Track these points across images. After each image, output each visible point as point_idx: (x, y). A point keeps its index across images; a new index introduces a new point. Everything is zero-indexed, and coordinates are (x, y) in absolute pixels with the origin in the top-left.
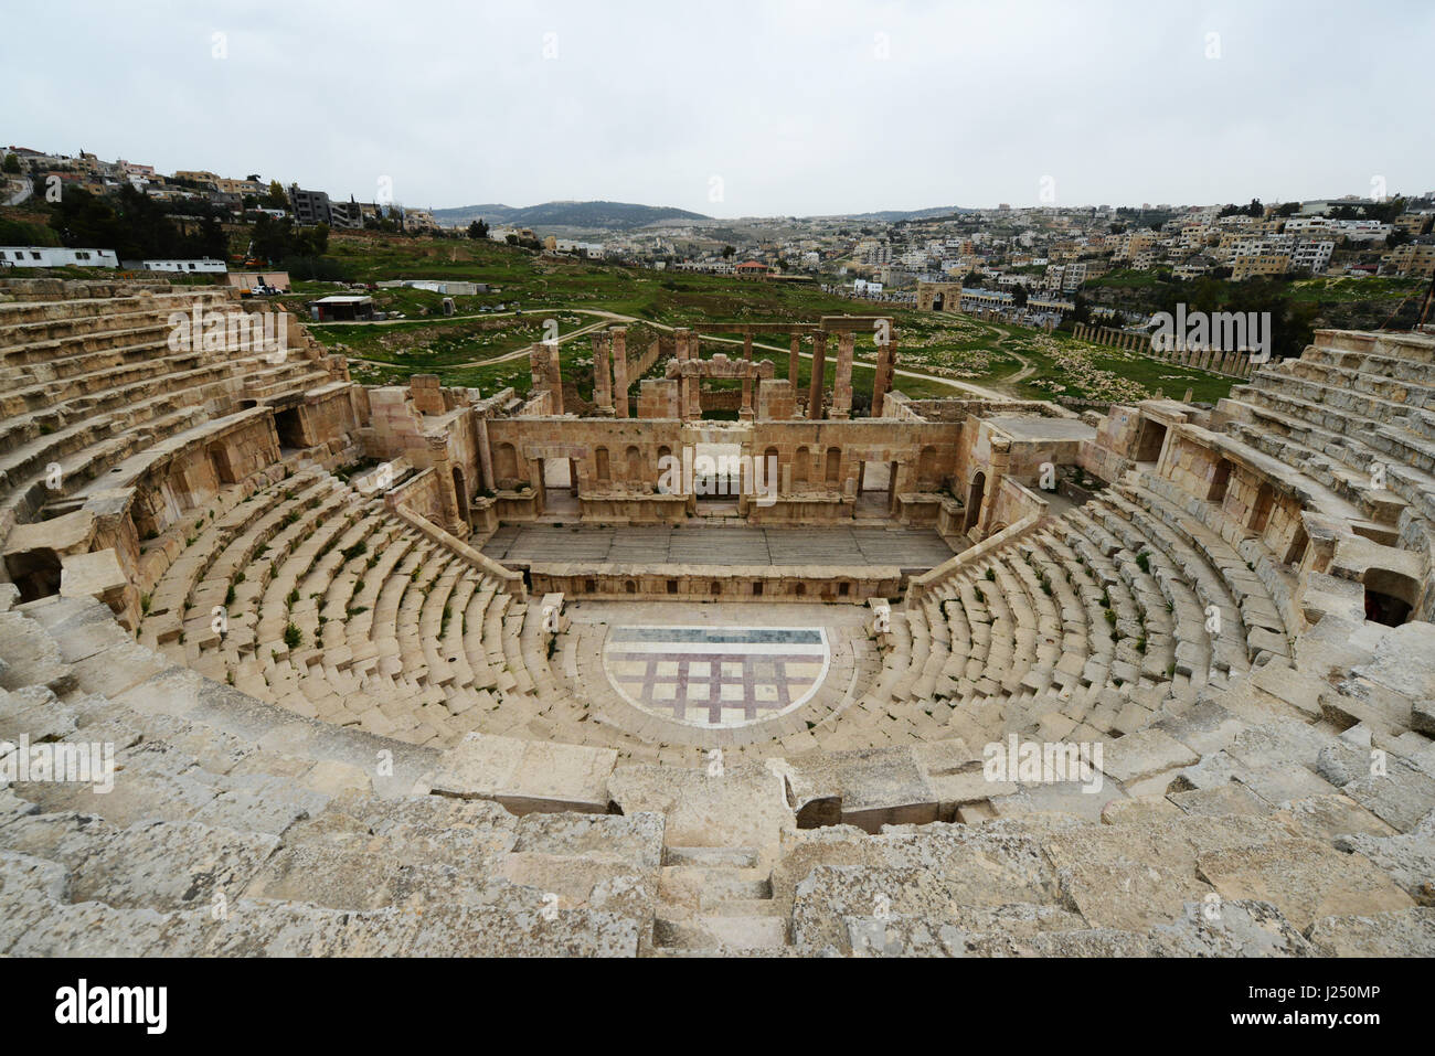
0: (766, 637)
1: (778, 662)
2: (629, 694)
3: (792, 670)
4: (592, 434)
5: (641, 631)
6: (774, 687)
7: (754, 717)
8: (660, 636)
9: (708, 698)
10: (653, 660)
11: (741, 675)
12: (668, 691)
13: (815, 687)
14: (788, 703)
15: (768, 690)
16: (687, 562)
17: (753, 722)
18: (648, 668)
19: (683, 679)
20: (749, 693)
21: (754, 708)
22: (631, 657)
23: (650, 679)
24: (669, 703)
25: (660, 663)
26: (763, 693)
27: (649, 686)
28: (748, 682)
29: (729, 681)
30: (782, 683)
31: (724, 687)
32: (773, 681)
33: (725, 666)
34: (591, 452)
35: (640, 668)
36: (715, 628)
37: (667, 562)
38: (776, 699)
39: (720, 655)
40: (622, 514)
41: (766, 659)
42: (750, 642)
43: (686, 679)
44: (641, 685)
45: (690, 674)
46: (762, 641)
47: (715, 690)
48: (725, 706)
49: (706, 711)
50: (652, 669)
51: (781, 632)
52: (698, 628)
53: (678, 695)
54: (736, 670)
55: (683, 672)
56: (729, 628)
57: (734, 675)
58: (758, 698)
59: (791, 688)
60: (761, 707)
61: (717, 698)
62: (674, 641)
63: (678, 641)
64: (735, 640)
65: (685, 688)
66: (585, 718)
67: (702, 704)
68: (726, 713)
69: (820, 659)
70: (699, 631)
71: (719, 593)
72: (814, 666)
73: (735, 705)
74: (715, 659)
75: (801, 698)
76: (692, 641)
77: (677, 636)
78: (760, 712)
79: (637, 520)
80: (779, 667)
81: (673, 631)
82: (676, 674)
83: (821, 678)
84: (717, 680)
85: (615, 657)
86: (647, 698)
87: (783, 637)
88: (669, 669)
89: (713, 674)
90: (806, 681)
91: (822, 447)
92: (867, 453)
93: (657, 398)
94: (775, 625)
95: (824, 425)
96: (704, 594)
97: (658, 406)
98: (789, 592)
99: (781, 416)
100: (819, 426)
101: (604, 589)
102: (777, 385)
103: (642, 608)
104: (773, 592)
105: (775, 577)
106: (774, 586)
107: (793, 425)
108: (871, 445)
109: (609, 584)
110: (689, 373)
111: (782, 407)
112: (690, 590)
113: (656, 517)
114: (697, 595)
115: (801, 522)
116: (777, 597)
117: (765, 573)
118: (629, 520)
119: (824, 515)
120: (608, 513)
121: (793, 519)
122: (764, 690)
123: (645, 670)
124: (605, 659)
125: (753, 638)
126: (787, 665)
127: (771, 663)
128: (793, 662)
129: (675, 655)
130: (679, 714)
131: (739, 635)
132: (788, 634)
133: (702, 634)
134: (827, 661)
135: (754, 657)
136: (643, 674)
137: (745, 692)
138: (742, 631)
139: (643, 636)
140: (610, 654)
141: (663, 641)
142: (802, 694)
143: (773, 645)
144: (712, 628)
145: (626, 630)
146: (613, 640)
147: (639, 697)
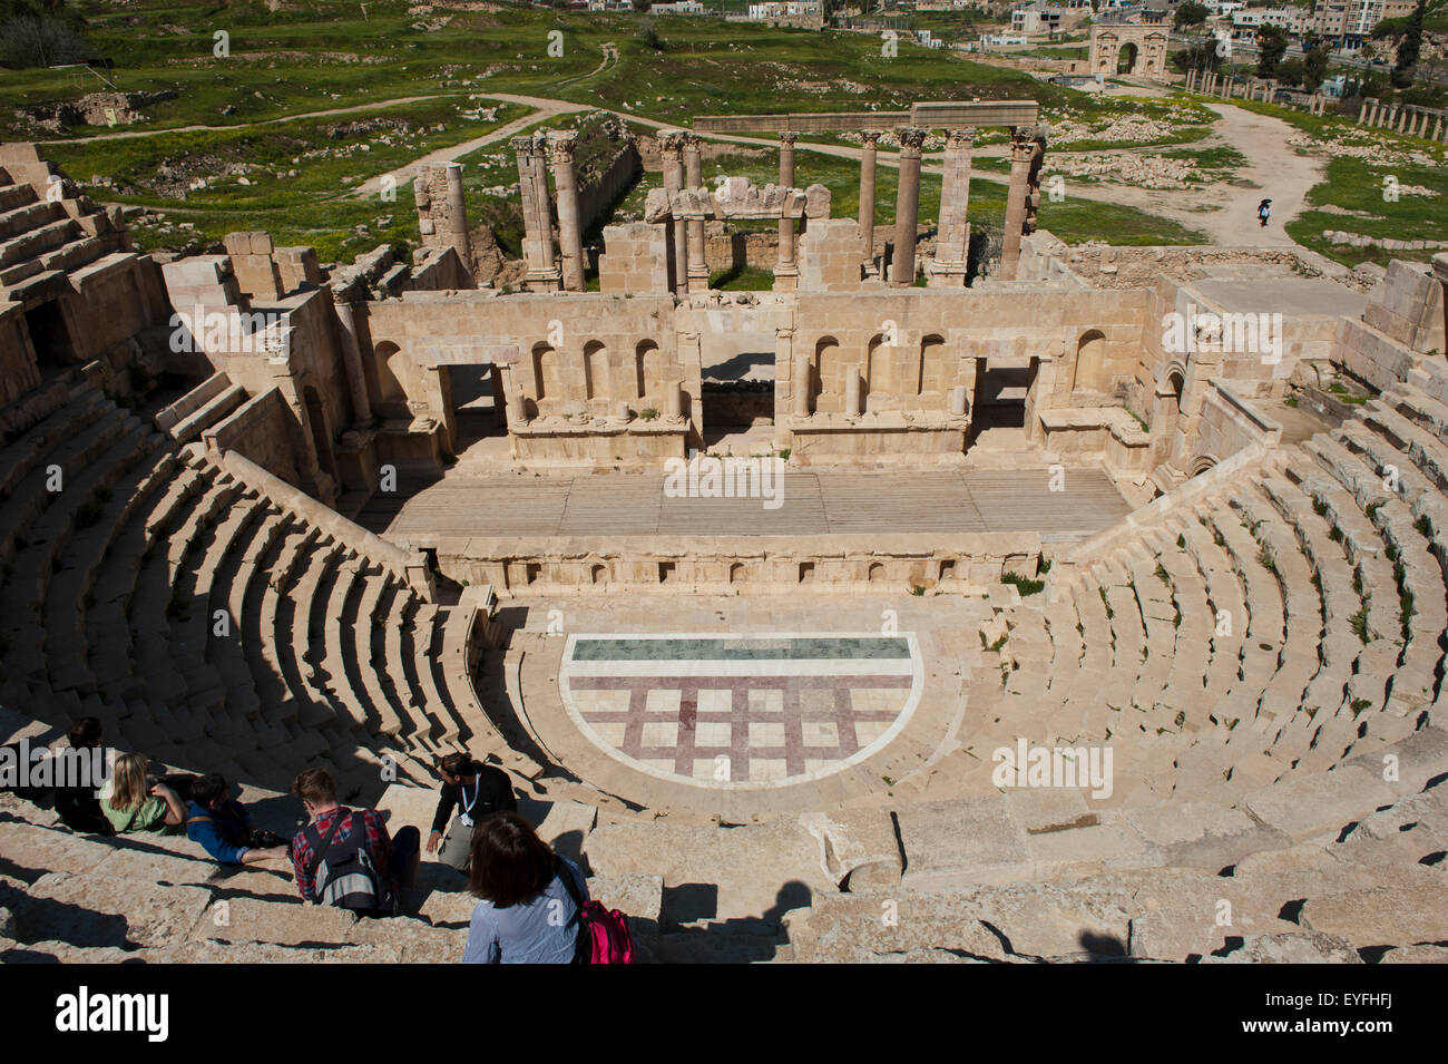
0: (821, 649)
3: (861, 700)
4: (526, 322)
6: (833, 726)
7: (802, 771)
8: (649, 650)
10: (641, 688)
11: (780, 709)
13: (898, 726)
15: (823, 730)
16: (689, 531)
17: (798, 779)
18: (633, 700)
20: (793, 735)
21: (801, 759)
25: (650, 691)
27: (634, 728)
30: (846, 718)
31: (752, 727)
32: (832, 717)
34: (525, 353)
35: (620, 700)
37: (658, 531)
38: (837, 743)
40: (582, 455)
41: (819, 682)
42: (794, 657)
46: (814, 656)
47: (740, 732)
48: (755, 756)
50: (638, 701)
51: (845, 641)
53: (681, 738)
54: (773, 701)
56: (758, 636)
59: (859, 726)
60: (812, 756)
68: (756, 765)
69: (906, 682)
70: (713, 641)
71: (742, 580)
73: (771, 753)
74: (738, 685)
76: (701, 657)
77: (676, 650)
78: (810, 764)
79: (607, 464)
80: (842, 697)
81: (670, 642)
83: (908, 711)
85: (578, 683)
86: (632, 746)
89: (735, 706)
91: (913, 335)
92: (988, 343)
93: (633, 257)
94: (836, 628)
95: (916, 298)
96: (718, 582)
97: (634, 270)
98: (858, 577)
99: (844, 282)
100: (908, 299)
101: (557, 577)
102: (836, 229)
103: (620, 606)
104: (831, 578)
105: (836, 553)
106: (833, 567)
107: (864, 299)
108: (995, 330)
109: (566, 567)
110: (685, 211)
111: (845, 267)
112: (696, 576)
113: (637, 458)
114: (706, 584)
115: (879, 461)
116: (837, 585)
117: (818, 546)
118: (593, 465)
119: (916, 448)
120: (558, 454)
121: (865, 456)
122: (818, 732)
123: (628, 702)
124: (565, 686)
125: (797, 651)
126: (853, 691)
127: (827, 686)
128: (863, 687)
129: (674, 679)
130: (684, 768)
131: (776, 647)
132: (856, 643)
133: (717, 646)
134: (918, 685)
135: (800, 681)
136: (627, 709)
137: (787, 735)
138: (782, 641)
139: (624, 649)
140: (571, 679)
141: (655, 658)
142: (877, 735)
143: (832, 661)
144: (731, 636)
145: (595, 641)
146: (577, 657)
147: (621, 745)
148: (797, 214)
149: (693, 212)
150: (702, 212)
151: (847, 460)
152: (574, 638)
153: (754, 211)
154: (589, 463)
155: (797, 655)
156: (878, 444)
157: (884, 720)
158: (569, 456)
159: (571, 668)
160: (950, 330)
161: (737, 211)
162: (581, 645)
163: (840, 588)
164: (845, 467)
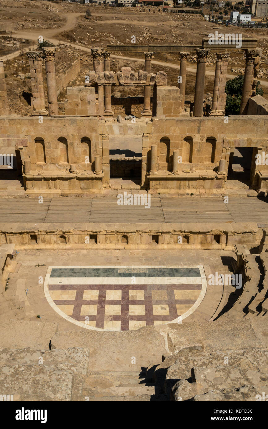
0: (161, 273)
1: (170, 289)
3: (179, 295)
4: (32, 128)
5: (72, 270)
6: (166, 306)
8: (84, 273)
9: (120, 314)
10: (80, 289)
11: (143, 299)
12: (93, 310)
13: (195, 306)
14: (176, 316)
15: (162, 308)
16: (104, 221)
18: (77, 294)
19: (102, 302)
20: (149, 310)
21: (152, 321)
22: (63, 288)
23: (78, 302)
24: (92, 318)
25: (85, 291)
26: (158, 310)
28: (148, 303)
29: (134, 302)
31: (131, 306)
32: (166, 302)
33: (132, 293)
34: (30, 141)
35: (71, 295)
36: (125, 267)
37: (89, 221)
38: (168, 314)
39: (128, 285)
40: (56, 187)
41: (160, 287)
43: (104, 302)
44: (72, 307)
45: (107, 298)
47: (125, 309)
48: (132, 319)
49: (119, 322)
50: (80, 295)
51: (172, 269)
52: (112, 267)
53: (98, 312)
54: (140, 295)
55: (102, 296)
56: (133, 267)
57: (138, 298)
58: (155, 313)
60: (157, 319)
61: (127, 314)
62: (95, 276)
63: (98, 276)
64: (138, 275)
65: (104, 308)
67: (115, 318)
68: (132, 324)
69: (199, 287)
70: (114, 269)
71: (127, 243)
72: (196, 292)
73: (139, 318)
74: (125, 288)
75: (185, 313)
76: (108, 276)
77: (97, 273)
78: (156, 323)
79: (67, 192)
80: (171, 294)
81: (94, 270)
82: (97, 298)
83: (200, 300)
84: (126, 302)
85: (52, 288)
86: (77, 316)
87: (173, 272)
88: (94, 295)
89: (123, 298)
90: (189, 302)
91: (202, 137)
92: (235, 141)
93: (80, 101)
94: (168, 264)
95: (204, 120)
96: (116, 243)
97: (80, 107)
98: (177, 242)
99: (172, 114)
100: (201, 121)
101: (44, 241)
102: (169, 91)
103: (72, 254)
104: (166, 242)
105: (168, 231)
106: (167, 237)
107: (181, 121)
108: (238, 135)
109: (47, 237)
110: (103, 81)
111: (173, 107)
112: (106, 241)
113: (80, 189)
114: (111, 245)
115: (187, 192)
116: (169, 245)
117: (161, 228)
118: (61, 192)
119: (203, 187)
120: (45, 187)
121: (181, 190)
122: (160, 308)
123: (75, 296)
124: (46, 289)
125: (151, 274)
126: (175, 291)
127: (164, 289)
128: (180, 289)
129: (96, 285)
130: (100, 324)
131: (141, 272)
132: (177, 270)
133: (115, 272)
134: (204, 289)
135: (153, 287)
136: (74, 299)
137: (146, 310)
138: (144, 269)
139: (73, 273)
140: (49, 285)
141: (87, 277)
142: (186, 310)
143: (166, 278)
144: (122, 267)
145: (61, 269)
146: (52, 276)
147: (71, 315)
148: (152, 83)
149: (106, 82)
150: (111, 82)
151: (173, 191)
152: (51, 268)
153: (133, 82)
154: (59, 191)
155: (150, 275)
156: (187, 185)
157: (189, 304)
158: (50, 188)
159: (50, 281)
160: (218, 135)
161: (126, 82)
162: (54, 271)
163: (170, 246)
164: (172, 194)
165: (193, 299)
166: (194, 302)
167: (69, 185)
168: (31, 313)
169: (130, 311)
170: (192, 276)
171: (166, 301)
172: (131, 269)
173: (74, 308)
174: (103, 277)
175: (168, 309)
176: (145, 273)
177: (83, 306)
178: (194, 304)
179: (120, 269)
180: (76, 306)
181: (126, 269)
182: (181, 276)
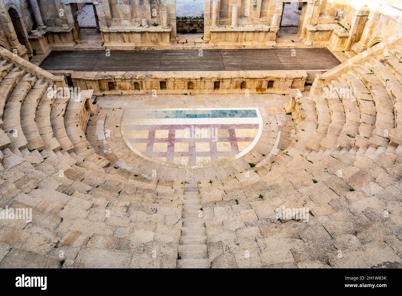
0: (223, 114)
1: (231, 130)
2: (137, 149)
3: (239, 133)
8: (156, 115)
9: (187, 151)
12: (164, 147)
14: (238, 152)
16: (171, 69)
18: (150, 134)
19: (171, 140)
20: (213, 147)
21: (216, 156)
22: (138, 127)
23: (151, 140)
24: (163, 154)
26: (221, 146)
29: (200, 140)
31: (197, 144)
36: (191, 109)
37: (160, 70)
39: (194, 125)
41: (223, 126)
42: (212, 117)
43: (174, 140)
44: (145, 144)
45: (176, 137)
46: (220, 117)
47: (192, 146)
48: (198, 155)
49: (187, 158)
51: (232, 111)
52: (180, 109)
55: (171, 135)
56: (198, 109)
58: (219, 150)
59: (239, 143)
60: (220, 154)
61: (194, 150)
62: (166, 117)
63: (168, 118)
64: (203, 116)
65: (174, 145)
66: (108, 165)
67: (184, 154)
68: (198, 159)
69: (256, 126)
70: (181, 111)
71: (192, 89)
72: (252, 131)
73: (205, 154)
75: (245, 149)
76: (176, 117)
77: (167, 115)
78: (220, 158)
79: (139, 45)
80: (232, 132)
81: (164, 112)
82: (168, 137)
83: (258, 137)
84: (193, 140)
85: (128, 127)
86: (149, 151)
87: (233, 114)
88: (163, 134)
90: (248, 139)
94: (228, 106)
96: (183, 89)
98: (236, 87)
101: (120, 87)
103: (145, 98)
104: (226, 87)
105: (228, 78)
106: (227, 83)
109: (123, 84)
112: (174, 87)
113: (151, 43)
114: (179, 90)
115: (243, 45)
116: (229, 90)
117: (222, 75)
118: (134, 46)
119: (258, 40)
120: (120, 41)
121: (239, 43)
122: (222, 145)
123: (148, 135)
124: (123, 128)
125: (214, 115)
126: (236, 130)
127: (226, 128)
128: (240, 128)
129: (166, 126)
130: (170, 160)
131: (205, 113)
132: (236, 112)
133: (182, 113)
134: (261, 128)
136: (147, 137)
137: (211, 147)
139: (146, 115)
140: (125, 125)
141: (159, 118)
142: (246, 147)
143: (227, 118)
144: (188, 109)
147: (144, 152)
151: (231, 44)
154: (132, 45)
155: (214, 116)
156: (244, 37)
157: (249, 141)
158: (125, 42)
164: (230, 47)
165: (251, 136)
166: (252, 139)
167: (141, 39)
168: (108, 150)
169: (196, 148)
170: (250, 117)
171: (228, 138)
172: (197, 111)
173: (147, 145)
174: (173, 118)
175: (230, 145)
176: (209, 115)
177: (155, 143)
178: (252, 141)
179: (187, 111)
180: (149, 144)
181: (192, 111)
182: (240, 117)
